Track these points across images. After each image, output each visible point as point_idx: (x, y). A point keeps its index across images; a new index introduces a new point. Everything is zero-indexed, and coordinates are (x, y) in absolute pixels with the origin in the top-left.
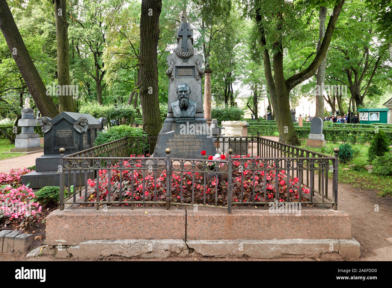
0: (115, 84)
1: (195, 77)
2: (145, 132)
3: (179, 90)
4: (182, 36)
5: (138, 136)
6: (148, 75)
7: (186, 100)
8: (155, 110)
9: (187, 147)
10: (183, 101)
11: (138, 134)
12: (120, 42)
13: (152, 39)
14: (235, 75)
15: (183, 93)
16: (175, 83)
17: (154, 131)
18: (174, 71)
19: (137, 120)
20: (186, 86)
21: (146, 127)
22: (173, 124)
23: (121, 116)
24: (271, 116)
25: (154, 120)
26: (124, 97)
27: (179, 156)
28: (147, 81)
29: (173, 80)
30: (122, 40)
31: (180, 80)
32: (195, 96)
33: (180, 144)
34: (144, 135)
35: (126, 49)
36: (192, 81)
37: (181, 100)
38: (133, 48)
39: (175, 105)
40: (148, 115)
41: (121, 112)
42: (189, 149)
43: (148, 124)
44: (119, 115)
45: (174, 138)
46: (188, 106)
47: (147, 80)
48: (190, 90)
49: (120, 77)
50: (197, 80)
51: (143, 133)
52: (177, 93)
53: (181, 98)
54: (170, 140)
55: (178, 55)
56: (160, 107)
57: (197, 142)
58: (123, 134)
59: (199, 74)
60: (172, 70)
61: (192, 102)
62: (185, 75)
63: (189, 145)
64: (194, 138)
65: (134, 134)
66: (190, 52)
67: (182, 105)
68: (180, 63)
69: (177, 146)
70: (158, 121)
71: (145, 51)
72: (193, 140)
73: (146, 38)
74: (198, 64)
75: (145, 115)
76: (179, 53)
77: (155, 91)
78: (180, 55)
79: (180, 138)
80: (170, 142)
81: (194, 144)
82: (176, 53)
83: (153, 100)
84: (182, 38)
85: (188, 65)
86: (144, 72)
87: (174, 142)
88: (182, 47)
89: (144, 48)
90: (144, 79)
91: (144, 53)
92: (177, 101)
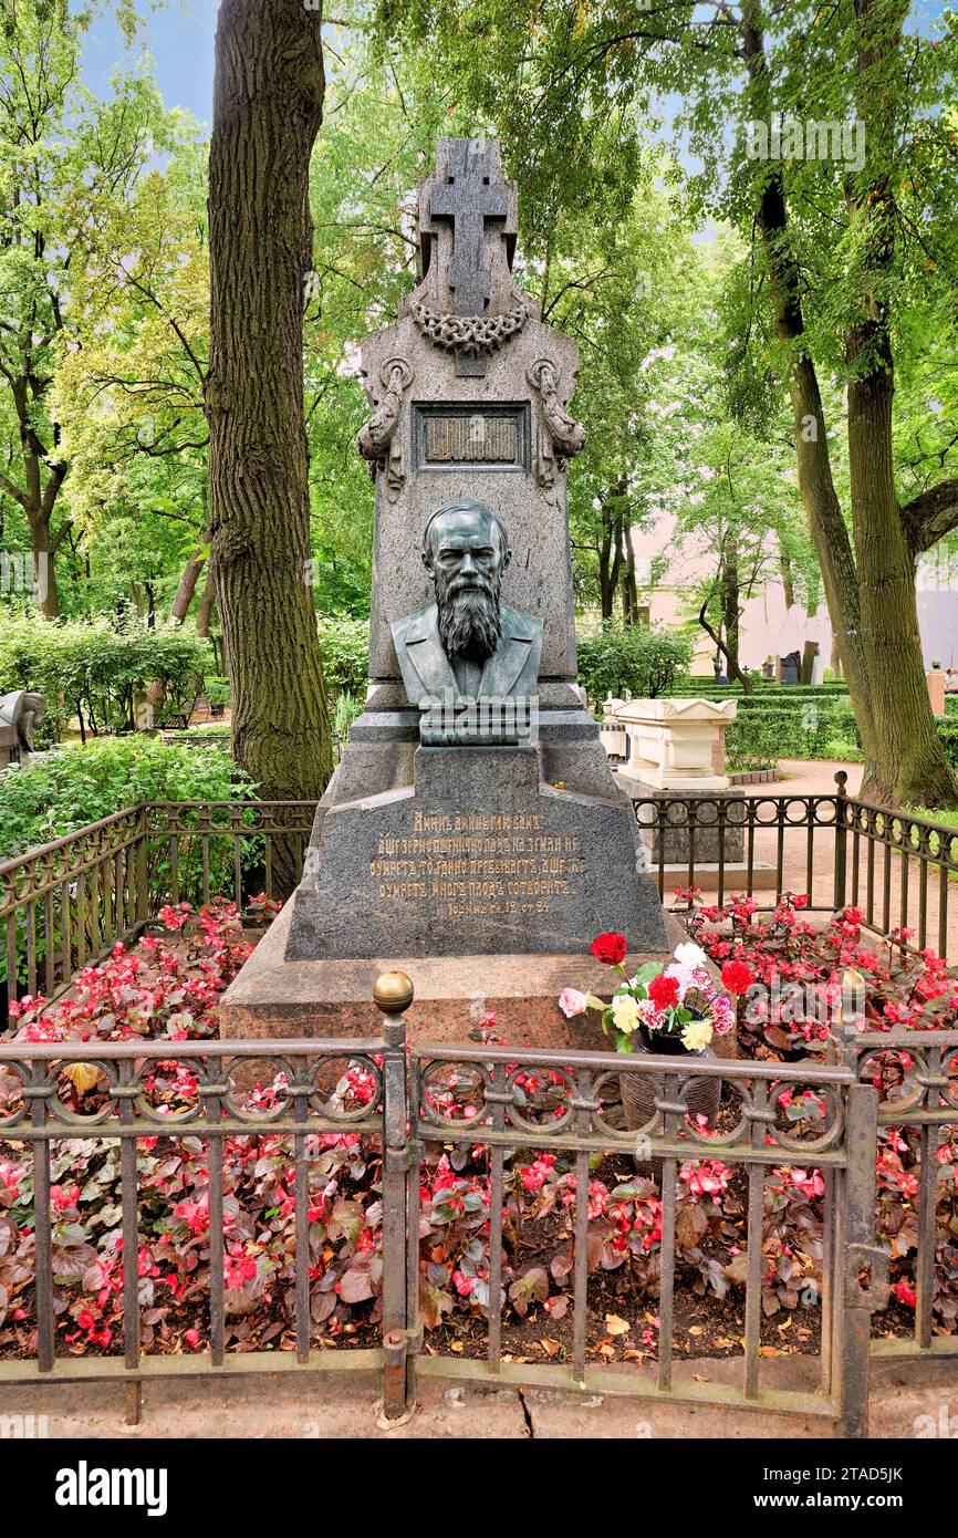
0: (116, 523)
1: (526, 466)
2: (243, 773)
3: (444, 544)
4: (447, 221)
5: (209, 797)
6: (253, 467)
7: (484, 603)
8: (294, 656)
9: (492, 888)
10: (468, 610)
11: (205, 787)
12: (132, 332)
13: (276, 270)
14: (647, 487)
15: (468, 565)
16: (413, 504)
17: (292, 766)
18: (405, 432)
19: (216, 686)
20: (486, 517)
21: (249, 744)
22: (405, 747)
23: (142, 672)
24: (798, 665)
25: (292, 705)
26: (158, 583)
27: (443, 938)
28: (252, 498)
29: (397, 483)
30: (139, 317)
31: (439, 483)
32: (531, 580)
33: (448, 868)
34: (238, 788)
35: (158, 360)
36: (511, 492)
37: (452, 608)
38: (194, 359)
39: (416, 634)
40: (258, 683)
41: (140, 653)
42: (502, 902)
43: (260, 727)
44: (128, 665)
45: (408, 836)
46: (492, 641)
47: (250, 492)
48: (503, 544)
49: (136, 494)
50: (543, 484)
51: (236, 780)
52: (428, 565)
53: (455, 593)
54: (388, 847)
55: (425, 335)
56: (321, 629)
57: (550, 856)
58: (126, 791)
59: (556, 450)
60: (396, 426)
61: (517, 617)
62: (470, 455)
63: (502, 877)
64: (533, 833)
65: (181, 788)
66: (501, 318)
67: (459, 636)
68: (438, 380)
69: (426, 879)
70: (310, 713)
71: (237, 334)
72: (526, 843)
73: (239, 267)
74: (545, 389)
75: (243, 682)
76: (432, 322)
77: (295, 556)
78: (438, 332)
79: (445, 836)
80: (386, 858)
81: (530, 867)
82: (416, 323)
83: (286, 603)
84: (449, 233)
85: (490, 396)
86: (236, 448)
87: (412, 858)
88: (452, 289)
89: (232, 321)
90: (234, 488)
91: (230, 350)
92: (424, 608)
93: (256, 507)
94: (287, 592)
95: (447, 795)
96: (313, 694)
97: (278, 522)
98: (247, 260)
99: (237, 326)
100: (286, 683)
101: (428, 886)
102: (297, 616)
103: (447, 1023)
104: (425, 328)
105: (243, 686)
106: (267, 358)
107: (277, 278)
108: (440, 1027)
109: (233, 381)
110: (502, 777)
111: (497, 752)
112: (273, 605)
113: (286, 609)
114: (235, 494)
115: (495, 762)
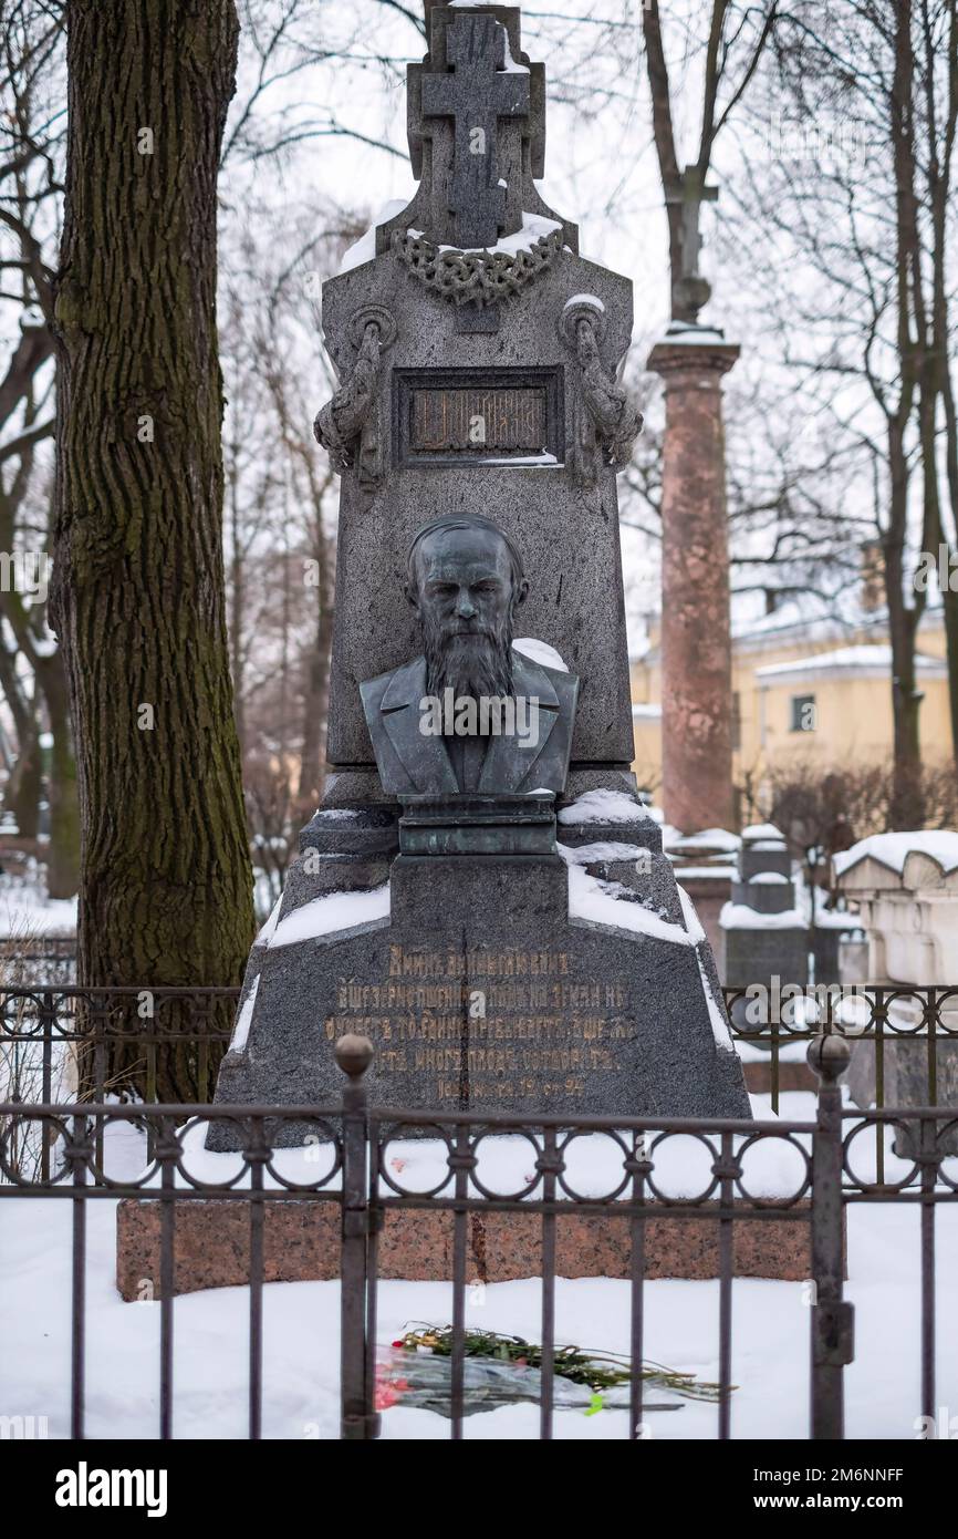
1: (557, 458)
3: (432, 575)
4: (446, 121)
7: (489, 654)
9: (499, 1060)
10: (466, 665)
13: (178, 103)
16: (393, 514)
18: (383, 414)
20: (491, 536)
22: (378, 861)
25: (187, 835)
29: (370, 485)
31: (431, 482)
32: (566, 620)
33: (436, 1029)
36: (535, 493)
37: (444, 662)
39: (394, 699)
40: (130, 795)
42: (515, 1080)
43: (133, 872)
45: (381, 983)
48: (516, 573)
50: (580, 484)
52: (411, 601)
53: (448, 641)
54: (353, 998)
55: (413, 277)
60: (370, 404)
62: (477, 441)
63: (515, 1044)
64: (557, 979)
68: (432, 340)
70: (220, 851)
71: (111, 208)
72: (551, 995)
73: (118, 102)
74: (582, 351)
75: (105, 792)
76: (422, 261)
77: (198, 574)
78: (430, 276)
79: (433, 982)
80: (351, 1014)
81: (555, 1029)
82: (401, 260)
83: (181, 656)
84: (447, 135)
85: (505, 360)
86: (104, 393)
87: (387, 1013)
88: (452, 214)
89: (104, 185)
90: (99, 460)
91: (100, 233)
92: (406, 662)
93: (134, 493)
94: (183, 635)
95: (438, 926)
96: (223, 814)
97: (170, 517)
98: (131, 91)
99: (111, 196)
100: (179, 793)
101: (410, 1057)
102: (199, 678)
103: (433, 1240)
104: (414, 269)
105: (104, 800)
106: (160, 246)
107: (178, 118)
108: (423, 1247)
109: (102, 285)
110: (513, 900)
111: (506, 864)
112: (160, 659)
113: (181, 664)
114: (100, 471)
115: (504, 878)
